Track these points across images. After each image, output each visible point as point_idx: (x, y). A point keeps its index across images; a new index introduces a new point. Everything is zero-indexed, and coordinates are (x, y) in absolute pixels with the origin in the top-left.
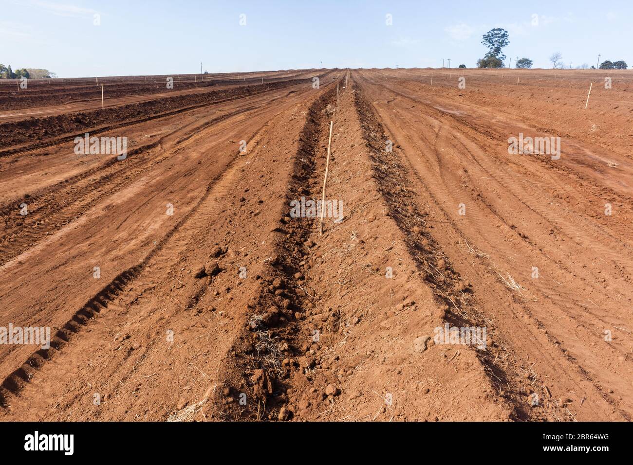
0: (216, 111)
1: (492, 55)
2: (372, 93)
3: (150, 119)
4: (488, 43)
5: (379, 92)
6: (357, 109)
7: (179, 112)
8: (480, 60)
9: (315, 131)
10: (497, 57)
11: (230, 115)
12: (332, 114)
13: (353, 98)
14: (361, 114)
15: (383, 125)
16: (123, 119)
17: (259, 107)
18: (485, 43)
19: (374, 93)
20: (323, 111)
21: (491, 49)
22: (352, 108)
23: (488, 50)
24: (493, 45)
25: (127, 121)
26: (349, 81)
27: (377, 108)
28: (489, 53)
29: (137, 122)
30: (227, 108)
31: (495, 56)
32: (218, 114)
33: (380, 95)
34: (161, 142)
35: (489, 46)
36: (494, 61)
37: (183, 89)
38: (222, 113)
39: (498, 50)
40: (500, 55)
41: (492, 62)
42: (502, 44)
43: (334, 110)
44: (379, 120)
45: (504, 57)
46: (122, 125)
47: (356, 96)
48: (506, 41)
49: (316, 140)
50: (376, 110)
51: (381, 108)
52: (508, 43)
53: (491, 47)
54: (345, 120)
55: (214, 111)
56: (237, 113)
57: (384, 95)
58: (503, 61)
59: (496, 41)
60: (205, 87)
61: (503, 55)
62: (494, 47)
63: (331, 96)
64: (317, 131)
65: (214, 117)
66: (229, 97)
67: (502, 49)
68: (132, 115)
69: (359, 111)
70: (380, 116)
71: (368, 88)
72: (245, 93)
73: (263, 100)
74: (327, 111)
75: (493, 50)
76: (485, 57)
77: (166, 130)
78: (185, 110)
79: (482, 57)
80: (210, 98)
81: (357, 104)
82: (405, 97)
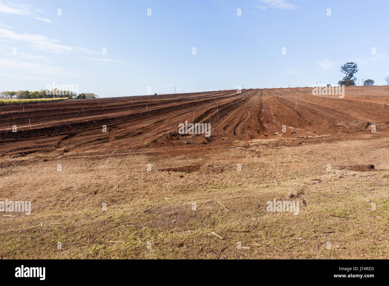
0: (181, 112)
1: (347, 78)
3: (160, 114)
4: (344, 71)
7: (168, 112)
8: (340, 81)
10: (351, 79)
11: (185, 113)
16: (153, 114)
18: (343, 71)
21: (347, 74)
23: (345, 75)
24: (348, 72)
25: (154, 115)
28: (346, 77)
29: (157, 115)
30: (184, 111)
31: (349, 79)
32: (181, 113)
34: (165, 120)
35: (345, 73)
36: (348, 81)
38: (183, 113)
39: (351, 75)
40: (353, 78)
41: (348, 83)
42: (354, 71)
45: (356, 79)
46: (153, 116)
48: (356, 69)
52: (358, 71)
53: (347, 73)
55: (180, 112)
56: (188, 112)
58: (355, 82)
59: (350, 70)
61: (355, 78)
62: (348, 73)
65: (180, 114)
67: (354, 74)
68: (155, 113)
73: (199, 108)
75: (348, 75)
76: (343, 80)
77: (165, 117)
78: (170, 111)
79: (342, 79)
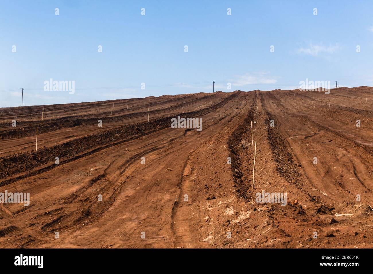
0: (125, 152)
2: (290, 128)
5: (299, 126)
6: (269, 142)
9: (237, 158)
12: (248, 147)
13: (266, 134)
14: (273, 146)
15: (293, 155)
17: (163, 147)
19: (292, 128)
20: (239, 146)
22: (265, 142)
26: (260, 114)
27: (291, 142)
30: (131, 148)
32: (129, 153)
33: (300, 129)
37: (49, 131)
43: (249, 144)
44: (290, 151)
47: (269, 131)
49: (240, 164)
50: (289, 144)
51: (296, 143)
54: (260, 150)
56: (146, 152)
57: (306, 130)
60: (71, 127)
63: (241, 133)
64: (238, 159)
66: (125, 138)
69: (271, 143)
70: (292, 149)
71: (285, 122)
72: (137, 133)
74: (242, 145)
80: (108, 139)
81: (269, 138)
82: (330, 131)
